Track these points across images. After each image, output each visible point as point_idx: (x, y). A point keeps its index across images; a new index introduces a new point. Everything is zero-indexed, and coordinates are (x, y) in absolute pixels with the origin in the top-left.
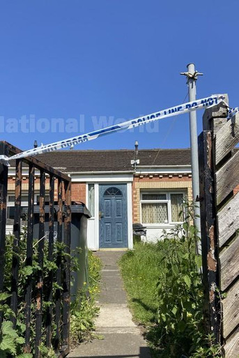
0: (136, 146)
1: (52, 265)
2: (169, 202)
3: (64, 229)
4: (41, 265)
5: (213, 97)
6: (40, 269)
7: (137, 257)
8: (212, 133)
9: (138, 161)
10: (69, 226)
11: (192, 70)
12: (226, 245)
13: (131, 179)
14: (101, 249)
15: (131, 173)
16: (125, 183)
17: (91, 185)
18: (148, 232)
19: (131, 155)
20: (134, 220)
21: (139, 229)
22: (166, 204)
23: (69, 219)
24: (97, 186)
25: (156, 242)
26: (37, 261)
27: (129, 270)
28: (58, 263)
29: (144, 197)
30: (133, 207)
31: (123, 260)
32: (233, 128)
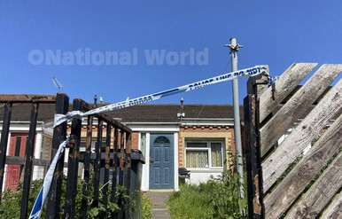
0: (182, 102)
1: (115, 207)
2: (210, 149)
3: (125, 174)
4: (105, 207)
5: (256, 67)
6: (104, 210)
7: (183, 198)
8: (256, 97)
9: (183, 115)
10: (129, 172)
11: (234, 43)
12: (269, 191)
13: (178, 129)
14: (151, 190)
15: (178, 125)
16: (172, 133)
17: (143, 134)
18: (192, 175)
19: (177, 108)
20: (180, 165)
21: (183, 173)
22: (207, 151)
23: (129, 165)
24: (148, 135)
25: (198, 184)
26: (102, 203)
27: (176, 209)
28: (119, 204)
29: (188, 145)
30: (179, 153)
31: (171, 200)
32: (273, 94)
